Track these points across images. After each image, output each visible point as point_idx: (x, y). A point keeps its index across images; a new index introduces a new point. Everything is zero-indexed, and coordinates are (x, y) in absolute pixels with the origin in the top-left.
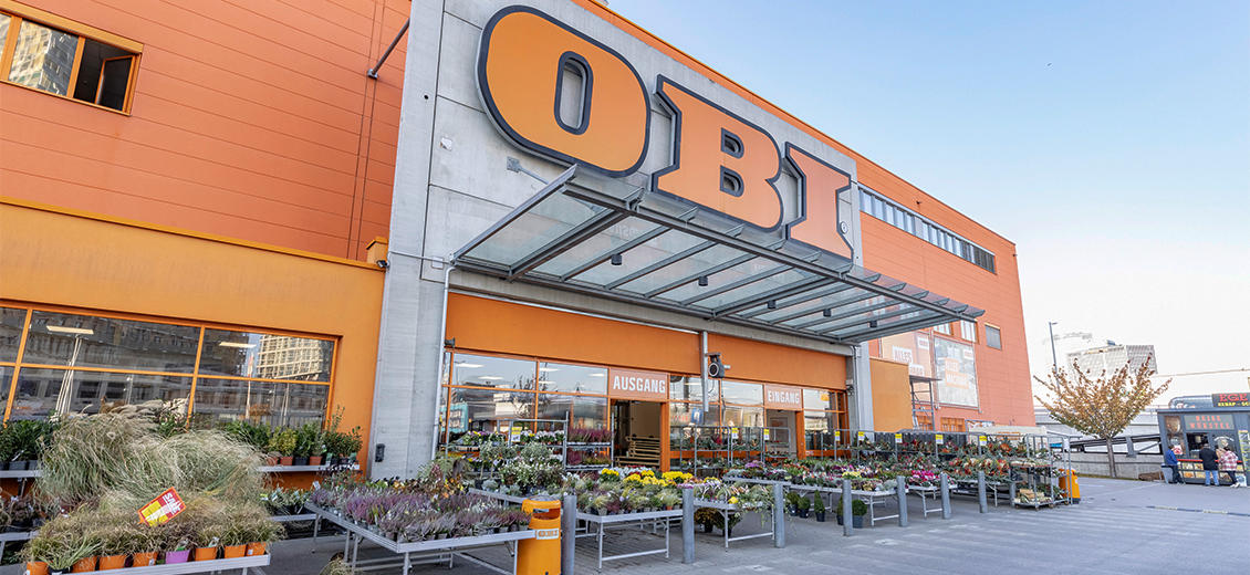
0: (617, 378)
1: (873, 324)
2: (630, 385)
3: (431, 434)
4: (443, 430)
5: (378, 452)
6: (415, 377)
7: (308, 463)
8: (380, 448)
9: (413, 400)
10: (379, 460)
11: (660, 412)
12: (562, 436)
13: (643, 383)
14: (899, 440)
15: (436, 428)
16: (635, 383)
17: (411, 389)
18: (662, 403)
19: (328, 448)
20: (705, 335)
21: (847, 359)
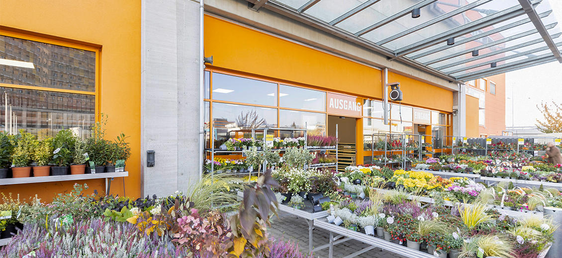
0: (332, 99)
1: (493, 65)
2: (340, 105)
3: (198, 140)
4: (208, 138)
5: (148, 158)
6: (178, 89)
7: (69, 172)
8: (151, 154)
9: (178, 110)
10: (151, 165)
11: (355, 125)
12: (303, 142)
13: (348, 104)
14: (489, 142)
15: (202, 136)
16: (343, 103)
17: (176, 100)
18: (357, 119)
19: (91, 157)
20: (387, 70)
21: (455, 93)
